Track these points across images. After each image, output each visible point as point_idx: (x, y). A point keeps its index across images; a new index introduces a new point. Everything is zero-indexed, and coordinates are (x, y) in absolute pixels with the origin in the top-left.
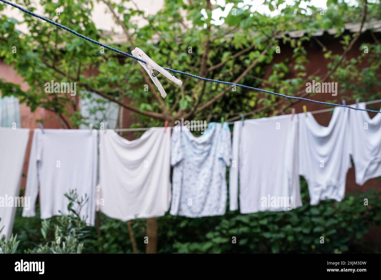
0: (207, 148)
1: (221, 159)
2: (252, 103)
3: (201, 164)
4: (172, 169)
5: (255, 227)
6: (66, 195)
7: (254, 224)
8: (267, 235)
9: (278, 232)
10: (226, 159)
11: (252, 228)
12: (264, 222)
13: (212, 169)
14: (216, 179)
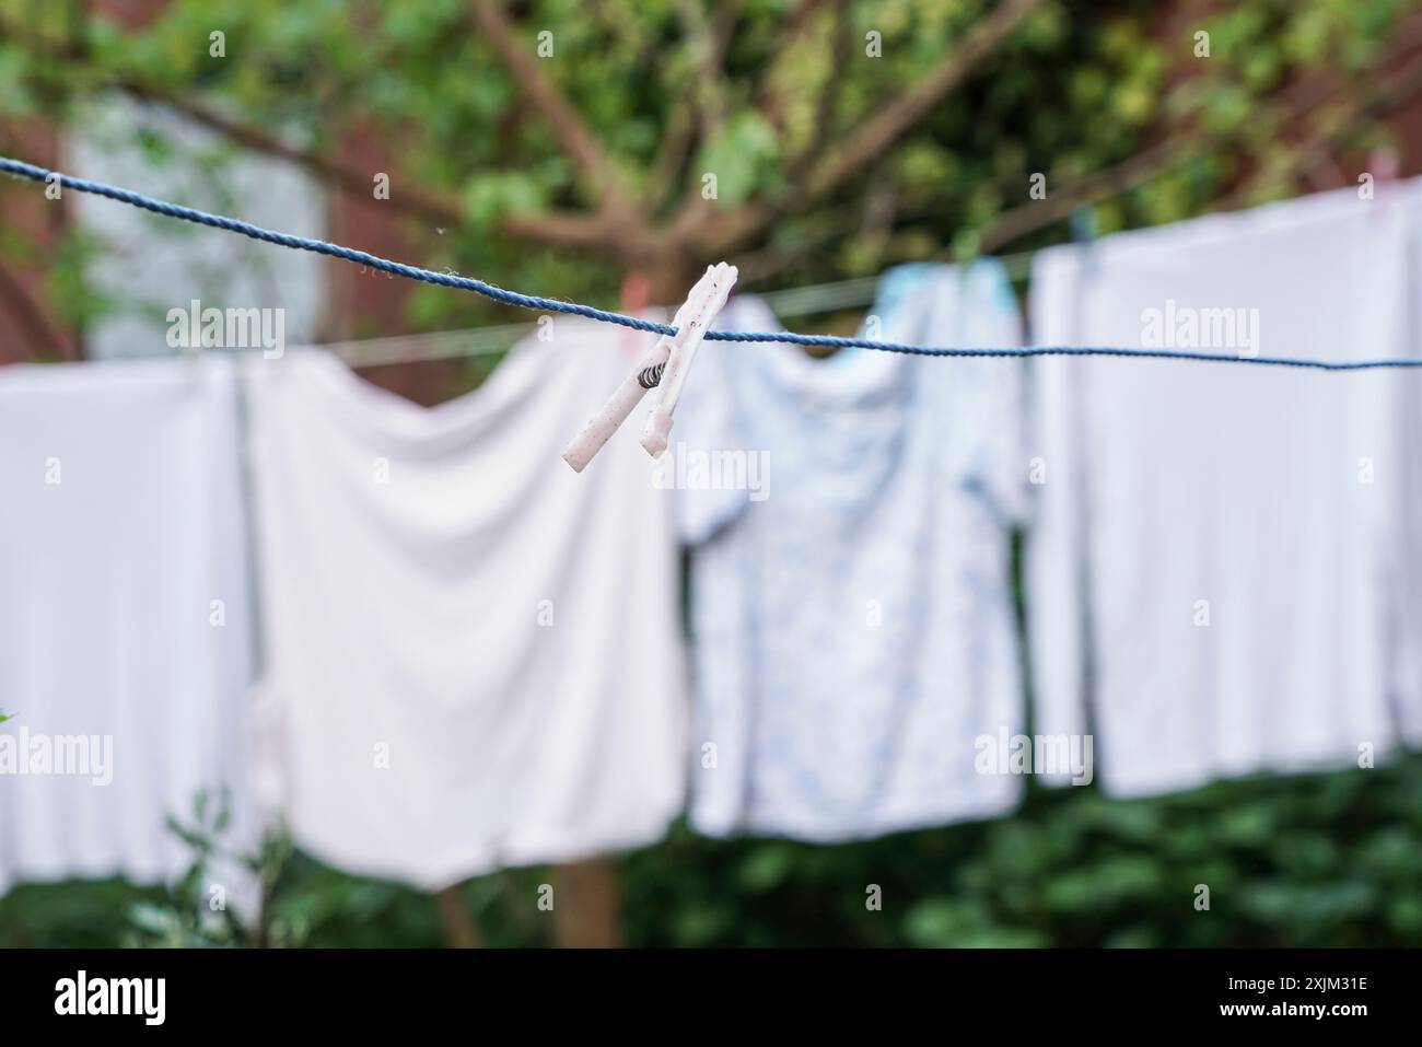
0: (882, 425)
1: (975, 486)
2: (1132, 102)
3: (857, 522)
4: (687, 559)
5: (1197, 861)
6: (172, 826)
7: (1187, 840)
8: (1269, 901)
9: (1333, 876)
10: (1004, 482)
11: (1178, 866)
12: (1248, 825)
13: (924, 548)
14: (950, 603)
